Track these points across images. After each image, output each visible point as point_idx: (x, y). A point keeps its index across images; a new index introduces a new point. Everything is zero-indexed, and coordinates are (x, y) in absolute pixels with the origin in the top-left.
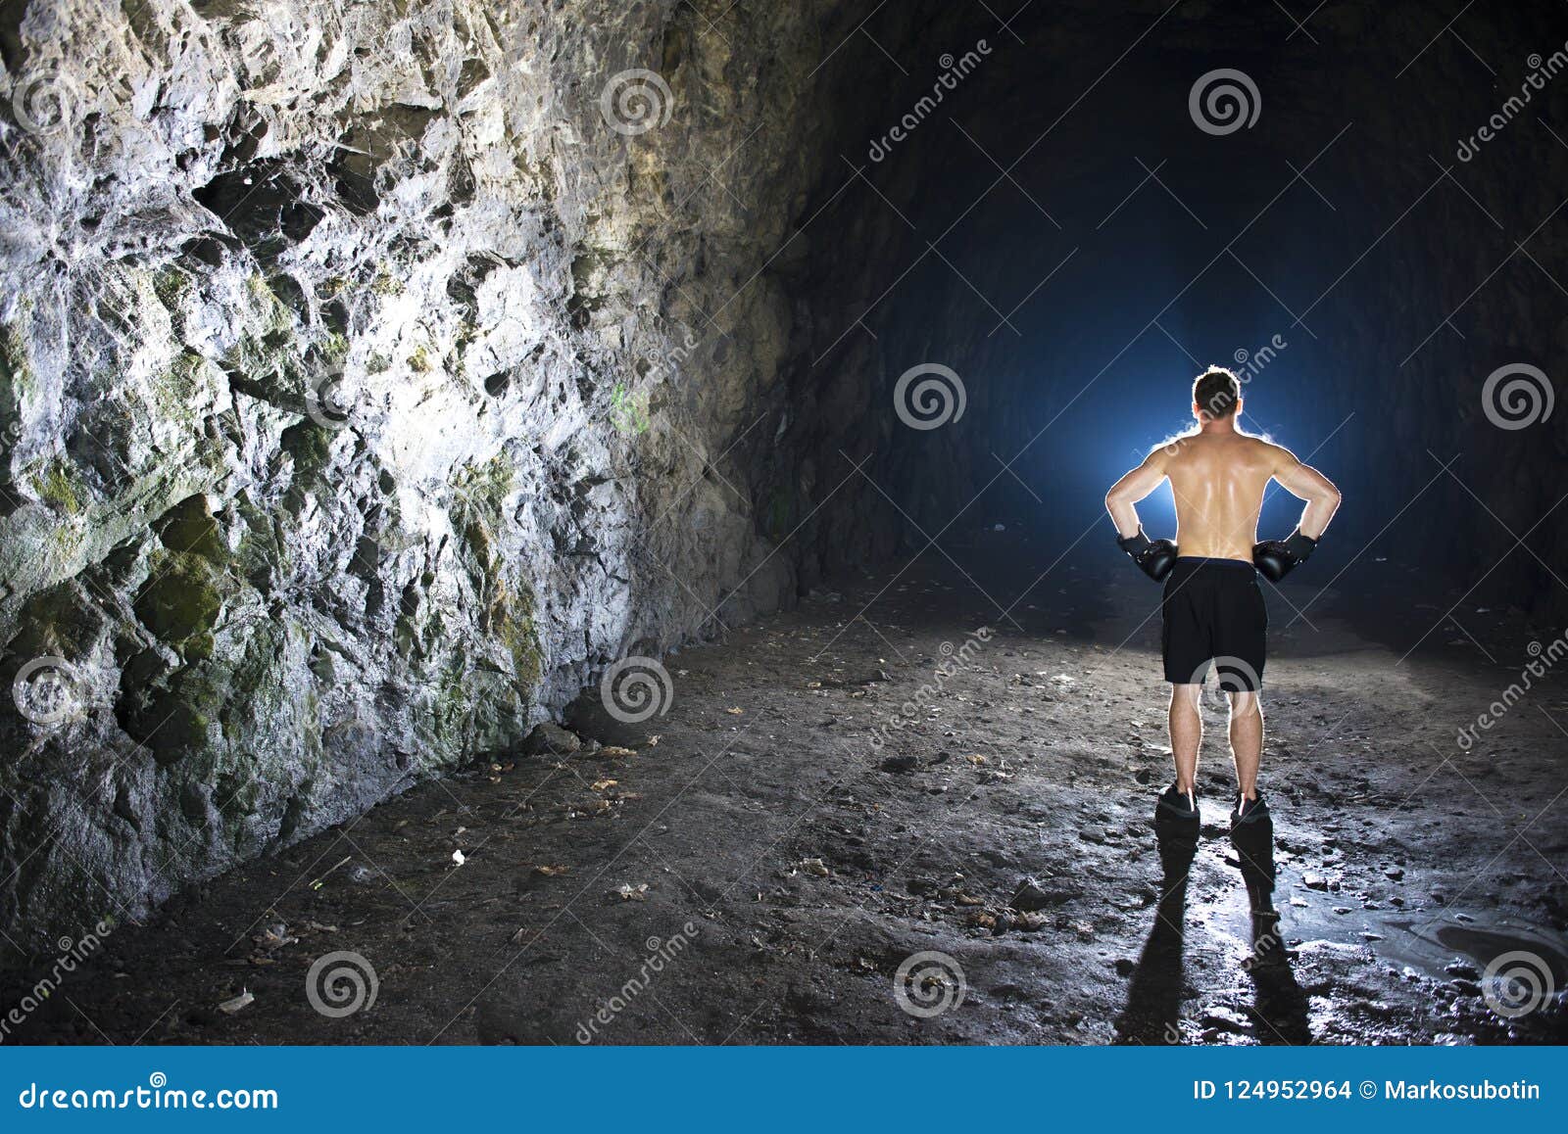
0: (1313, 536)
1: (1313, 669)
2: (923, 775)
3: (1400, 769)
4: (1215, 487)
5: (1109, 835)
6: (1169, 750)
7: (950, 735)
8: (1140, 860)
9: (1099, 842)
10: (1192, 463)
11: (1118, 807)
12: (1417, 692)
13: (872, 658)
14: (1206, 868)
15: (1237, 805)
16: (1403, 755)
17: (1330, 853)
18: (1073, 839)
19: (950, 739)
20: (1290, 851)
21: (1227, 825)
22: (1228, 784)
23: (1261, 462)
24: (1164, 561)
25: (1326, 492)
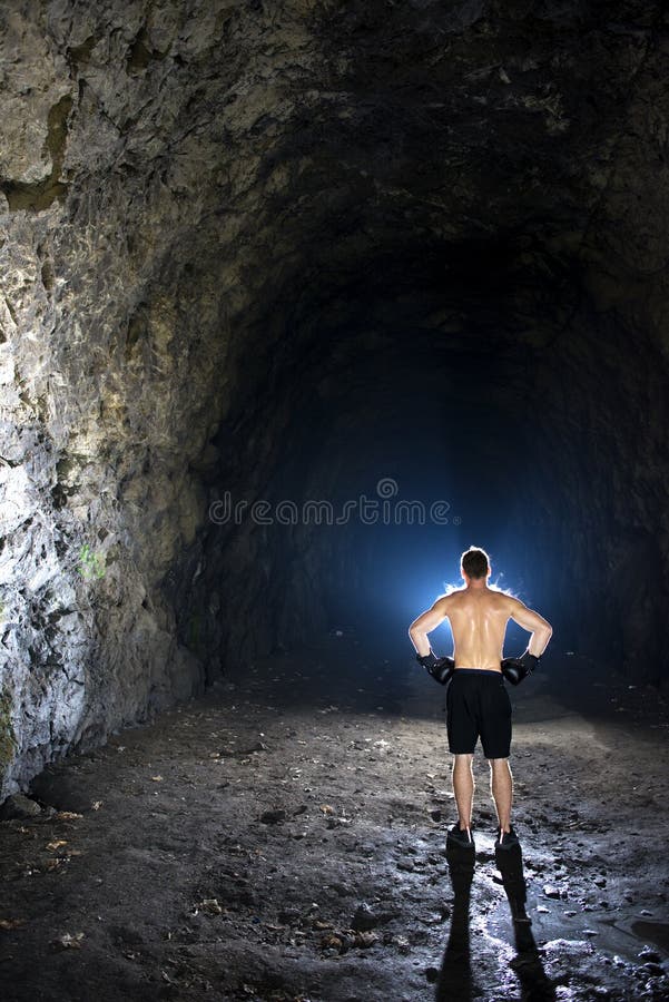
0: (537, 654)
1: (537, 731)
2: (289, 824)
3: (595, 802)
4: (476, 623)
5: (416, 864)
6: (452, 795)
7: (308, 791)
8: (438, 884)
9: (410, 870)
10: (462, 607)
11: (421, 842)
12: (601, 746)
13: (255, 732)
14: (481, 886)
15: (499, 836)
16: (597, 792)
17: (559, 869)
18: (393, 870)
19: (308, 794)
20: (534, 869)
21: (493, 852)
22: (490, 819)
23: (504, 607)
24: (446, 671)
25: (543, 627)
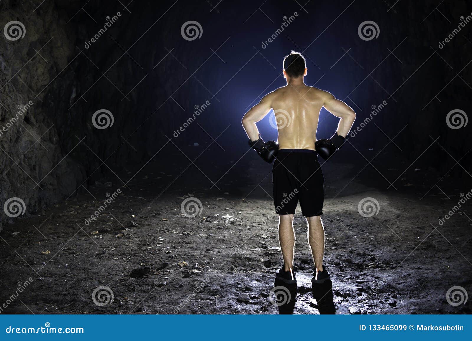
0: (343, 134)
1: (344, 202)
2: (153, 277)
3: (388, 248)
4: (295, 112)
5: (252, 298)
6: (279, 249)
7: (169, 253)
8: (268, 310)
9: (247, 302)
10: (284, 101)
11: (256, 282)
12: (393, 210)
13: (128, 215)
14: (301, 310)
15: (314, 275)
16: (389, 241)
17: (360, 295)
18: (233, 303)
19: (169, 255)
20: (341, 296)
21: (310, 286)
22: (309, 264)
24: (271, 153)
25: (349, 113)
